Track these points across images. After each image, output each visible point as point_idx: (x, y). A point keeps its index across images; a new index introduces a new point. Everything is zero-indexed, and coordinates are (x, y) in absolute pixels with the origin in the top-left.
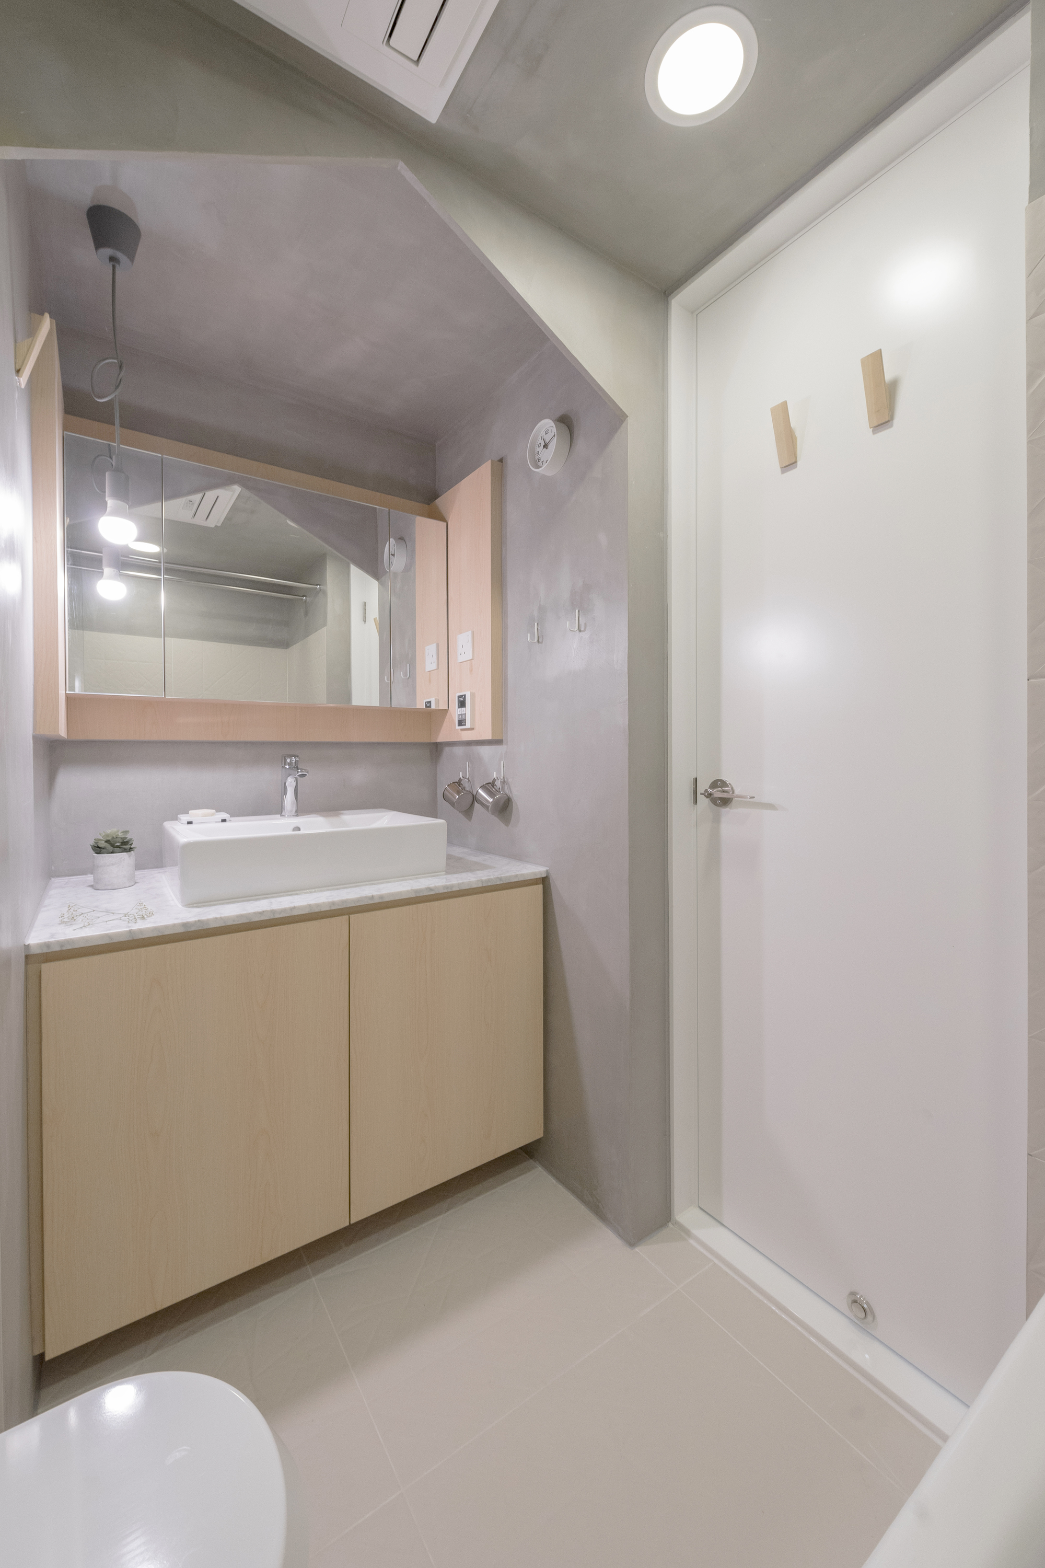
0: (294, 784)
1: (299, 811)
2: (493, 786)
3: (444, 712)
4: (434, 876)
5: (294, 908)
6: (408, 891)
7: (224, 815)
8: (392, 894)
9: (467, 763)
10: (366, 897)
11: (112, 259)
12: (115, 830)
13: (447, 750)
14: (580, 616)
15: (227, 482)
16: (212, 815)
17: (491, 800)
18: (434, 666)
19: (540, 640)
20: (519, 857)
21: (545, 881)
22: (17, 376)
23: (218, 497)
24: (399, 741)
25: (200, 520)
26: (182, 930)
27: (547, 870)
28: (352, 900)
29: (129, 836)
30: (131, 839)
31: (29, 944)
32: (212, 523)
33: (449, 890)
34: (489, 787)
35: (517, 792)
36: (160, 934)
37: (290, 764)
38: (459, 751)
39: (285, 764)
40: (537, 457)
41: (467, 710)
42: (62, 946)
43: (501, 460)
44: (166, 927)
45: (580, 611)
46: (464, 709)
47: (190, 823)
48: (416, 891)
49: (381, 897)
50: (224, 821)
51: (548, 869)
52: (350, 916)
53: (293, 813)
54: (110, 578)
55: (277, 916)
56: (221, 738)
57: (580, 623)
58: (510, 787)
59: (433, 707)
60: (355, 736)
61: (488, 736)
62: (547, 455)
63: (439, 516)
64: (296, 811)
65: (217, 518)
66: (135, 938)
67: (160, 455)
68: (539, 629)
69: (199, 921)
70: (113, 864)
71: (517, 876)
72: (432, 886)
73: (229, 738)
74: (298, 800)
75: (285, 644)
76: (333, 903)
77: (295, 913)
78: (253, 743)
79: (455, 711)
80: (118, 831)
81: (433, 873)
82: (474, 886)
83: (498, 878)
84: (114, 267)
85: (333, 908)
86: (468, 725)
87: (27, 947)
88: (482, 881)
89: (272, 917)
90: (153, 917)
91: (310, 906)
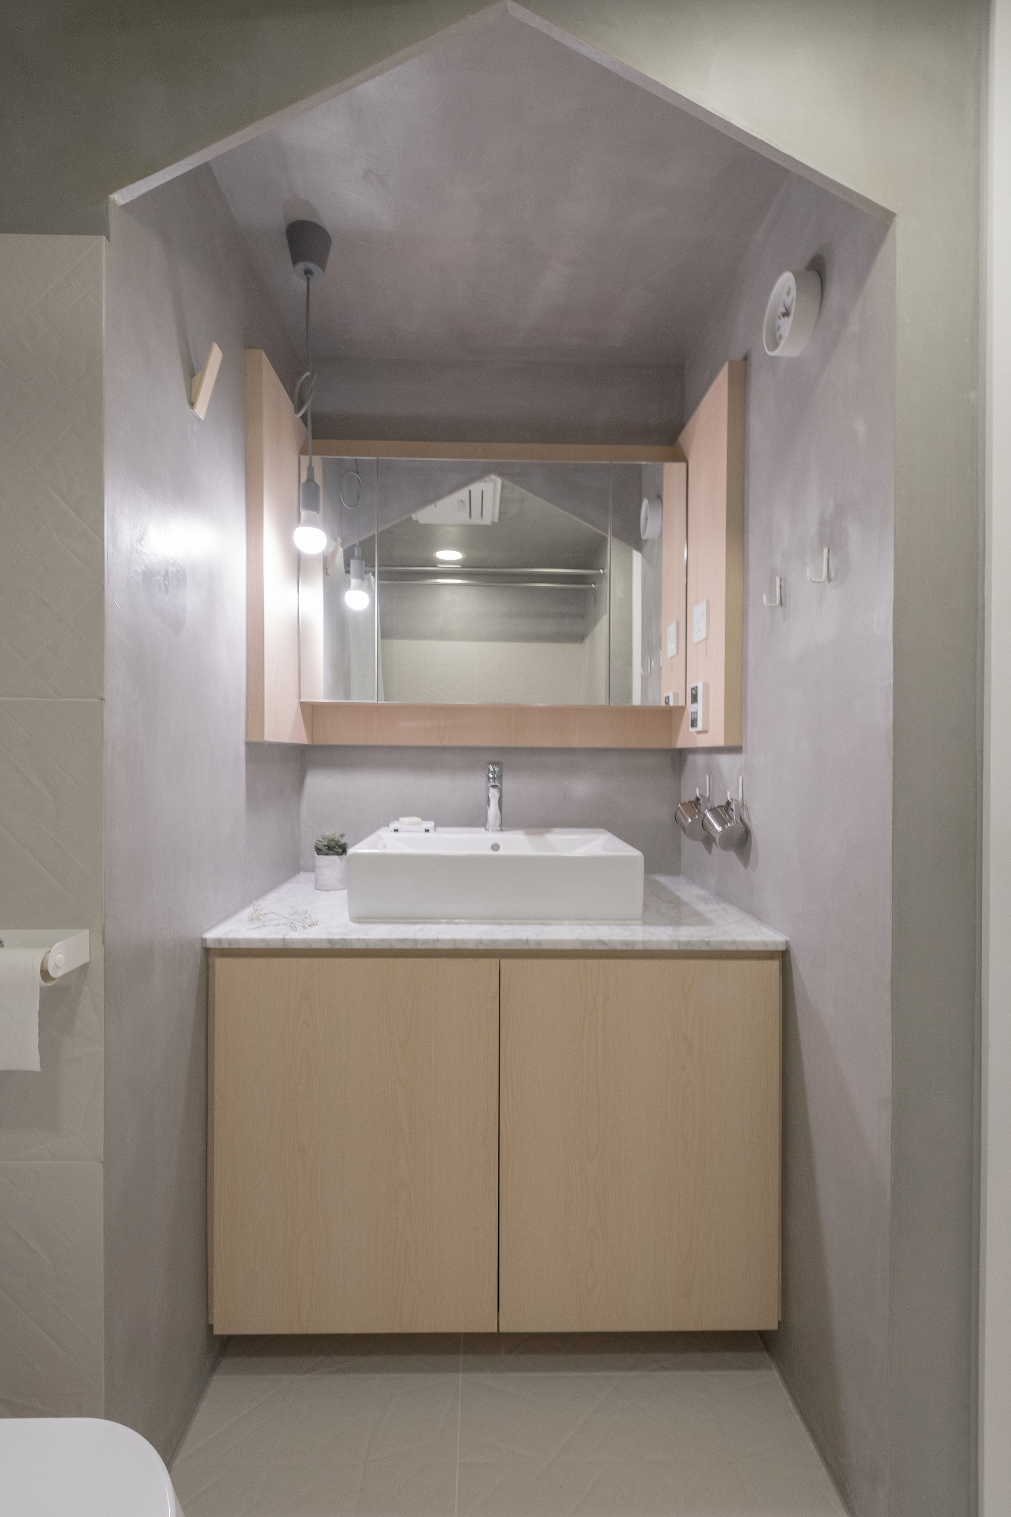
0: (498, 795)
1: (504, 825)
2: (727, 811)
3: (683, 709)
4: (622, 925)
5: (437, 940)
6: (572, 941)
7: (430, 825)
8: (553, 942)
9: (707, 777)
10: (520, 941)
11: (308, 272)
12: (333, 832)
13: (690, 758)
14: (831, 557)
15: (481, 473)
16: (419, 824)
17: (719, 829)
18: (674, 652)
19: (783, 603)
20: (756, 914)
21: (783, 957)
22: (192, 409)
23: (482, 492)
24: (629, 746)
25: (476, 520)
26: (326, 946)
27: (787, 942)
28: (503, 942)
29: (343, 841)
30: (345, 844)
31: (206, 939)
32: (487, 520)
33: (630, 948)
34: (724, 811)
35: (757, 820)
36: (309, 947)
37: (494, 772)
38: (700, 759)
39: (489, 773)
40: (778, 334)
41: (699, 707)
42: (230, 944)
43: (746, 358)
44: (314, 940)
45: (831, 550)
46: (696, 705)
47: (396, 831)
48: (584, 942)
49: (538, 942)
50: (427, 831)
51: (788, 939)
52: (501, 960)
53: (498, 827)
54: (357, 588)
55: (419, 947)
56: (437, 743)
57: (830, 570)
58: (748, 813)
59: (671, 703)
60: (577, 740)
61: (720, 742)
62: (786, 325)
63: (680, 457)
64: (501, 825)
65: (490, 515)
66: (287, 947)
67: (375, 458)
68: (782, 585)
69: (343, 939)
70: (326, 866)
71: (734, 942)
72: (605, 939)
73: (445, 743)
74: (503, 812)
75: (579, 638)
76: (480, 942)
77: (438, 946)
78: (469, 749)
79: (691, 708)
80: (335, 834)
81: (621, 920)
82: (667, 947)
83: (704, 941)
84: (308, 279)
85: (481, 947)
86: (700, 727)
87: (204, 940)
88: (679, 943)
89: (414, 947)
90: (317, 927)
91: (454, 941)
